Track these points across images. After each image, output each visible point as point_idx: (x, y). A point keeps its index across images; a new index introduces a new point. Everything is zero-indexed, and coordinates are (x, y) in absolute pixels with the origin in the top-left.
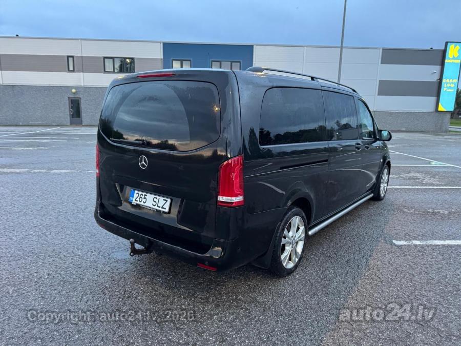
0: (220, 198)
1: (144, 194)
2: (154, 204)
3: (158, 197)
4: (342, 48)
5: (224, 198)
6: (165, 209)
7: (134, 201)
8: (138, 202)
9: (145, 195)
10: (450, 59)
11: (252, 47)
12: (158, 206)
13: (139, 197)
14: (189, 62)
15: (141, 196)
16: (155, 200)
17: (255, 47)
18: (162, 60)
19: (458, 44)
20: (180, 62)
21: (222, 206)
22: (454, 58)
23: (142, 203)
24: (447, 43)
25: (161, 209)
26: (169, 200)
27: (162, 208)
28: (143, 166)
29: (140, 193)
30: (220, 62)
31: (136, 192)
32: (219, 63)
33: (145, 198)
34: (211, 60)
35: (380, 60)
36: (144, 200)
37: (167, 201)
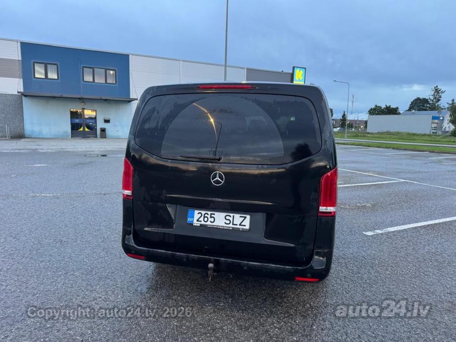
0: (322, 209)
1: (209, 213)
2: (228, 222)
3: (232, 215)
4: (226, 66)
5: (329, 208)
6: (245, 226)
7: (195, 221)
8: (203, 223)
9: (211, 214)
10: (297, 81)
11: (128, 56)
12: (233, 224)
13: (203, 217)
14: (55, 66)
15: (206, 215)
16: (227, 218)
17: (130, 56)
18: (20, 62)
19: (301, 69)
20: (43, 65)
21: (322, 216)
22: (299, 81)
23: (208, 223)
24: (294, 68)
25: (238, 226)
26: (248, 217)
27: (240, 225)
28: (218, 182)
29: (203, 212)
30: (93, 68)
31: (196, 212)
32: (91, 70)
33: (211, 217)
34: (82, 66)
35: (245, 78)
36: (212, 220)
37: (245, 218)
